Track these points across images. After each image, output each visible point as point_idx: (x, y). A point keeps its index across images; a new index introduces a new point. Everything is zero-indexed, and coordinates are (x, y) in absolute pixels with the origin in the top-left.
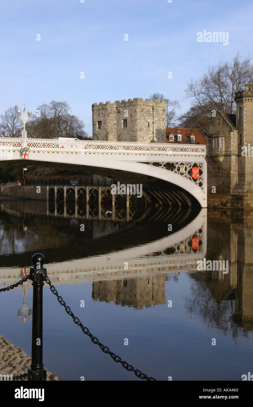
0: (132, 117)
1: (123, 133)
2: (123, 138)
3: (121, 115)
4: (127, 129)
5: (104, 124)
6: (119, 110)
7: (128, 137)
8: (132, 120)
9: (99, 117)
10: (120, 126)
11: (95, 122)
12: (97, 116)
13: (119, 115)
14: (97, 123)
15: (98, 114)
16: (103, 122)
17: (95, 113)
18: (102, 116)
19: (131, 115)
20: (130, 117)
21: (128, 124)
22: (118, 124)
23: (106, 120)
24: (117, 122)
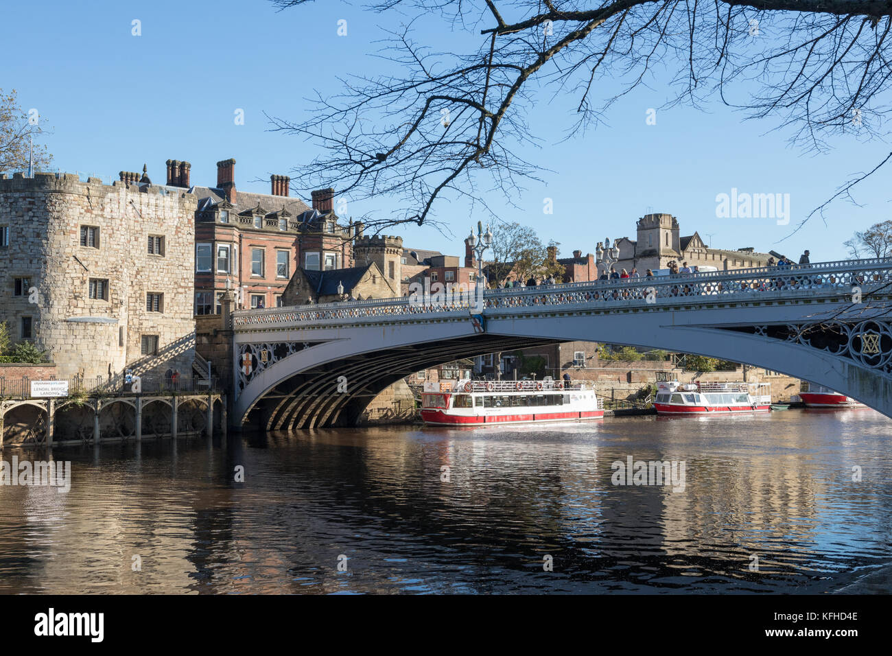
0: (180, 235)
1: (151, 266)
2: (151, 278)
4: (166, 260)
5: (110, 236)
7: (166, 279)
8: (181, 240)
9: (89, 214)
10: (142, 248)
11: (73, 225)
12: (83, 211)
13: (138, 222)
14: (79, 228)
15: (87, 207)
16: (105, 231)
17: (73, 202)
18: (102, 216)
19: (179, 230)
20: (174, 233)
21: (168, 249)
22: (135, 243)
23: (115, 228)
24: (133, 238)
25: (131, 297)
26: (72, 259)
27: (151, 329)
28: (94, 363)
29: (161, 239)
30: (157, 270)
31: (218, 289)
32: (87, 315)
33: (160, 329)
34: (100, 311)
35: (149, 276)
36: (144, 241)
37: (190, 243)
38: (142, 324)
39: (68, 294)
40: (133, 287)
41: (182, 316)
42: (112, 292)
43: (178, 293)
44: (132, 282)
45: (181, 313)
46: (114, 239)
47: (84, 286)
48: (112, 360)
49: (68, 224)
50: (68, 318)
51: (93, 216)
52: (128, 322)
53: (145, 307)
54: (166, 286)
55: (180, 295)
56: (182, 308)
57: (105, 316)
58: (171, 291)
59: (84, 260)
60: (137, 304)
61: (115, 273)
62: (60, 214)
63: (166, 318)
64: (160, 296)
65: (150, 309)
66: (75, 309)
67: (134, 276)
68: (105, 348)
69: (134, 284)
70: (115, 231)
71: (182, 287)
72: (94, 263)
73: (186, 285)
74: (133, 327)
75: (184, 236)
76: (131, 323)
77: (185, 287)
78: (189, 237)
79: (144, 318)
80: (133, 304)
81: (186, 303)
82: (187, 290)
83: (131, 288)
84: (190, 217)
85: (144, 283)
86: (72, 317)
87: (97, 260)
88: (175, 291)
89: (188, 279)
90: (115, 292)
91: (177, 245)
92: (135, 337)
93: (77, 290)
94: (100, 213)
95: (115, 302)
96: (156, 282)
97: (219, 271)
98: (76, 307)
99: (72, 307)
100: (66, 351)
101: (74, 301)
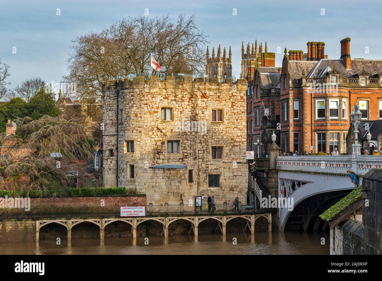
0: (235, 107)
1: (214, 129)
2: (214, 137)
3: (209, 101)
4: (225, 125)
5: (181, 113)
6: (205, 94)
7: (225, 137)
8: (235, 111)
9: (166, 100)
10: (208, 118)
11: (155, 108)
12: (162, 98)
13: (204, 101)
14: (160, 109)
15: (165, 95)
16: (177, 110)
17: (156, 93)
18: (175, 100)
19: (234, 104)
20: (230, 106)
21: (226, 117)
22: (202, 115)
23: (184, 108)
24: (200, 112)
25: (200, 150)
26: (155, 129)
27: (215, 171)
28: (170, 194)
29: (221, 111)
30: (218, 132)
31: (330, 130)
32: (166, 163)
33: (221, 170)
34: (175, 160)
35: (212, 136)
36: (208, 113)
37: (242, 112)
38: (208, 167)
39: (153, 151)
40: (201, 143)
41: (238, 161)
42: (183, 148)
43: (234, 146)
44: (200, 140)
45: (237, 159)
46: (184, 114)
47: (164, 146)
48: (183, 192)
49: (152, 108)
50: (153, 166)
51: (169, 101)
52: (198, 166)
53: (210, 157)
54: (226, 142)
55: (236, 147)
56: (237, 156)
57: (179, 164)
58: (229, 145)
59: (163, 129)
60: (204, 155)
61: (185, 136)
62: (147, 101)
63: (226, 163)
64: (221, 148)
65: (214, 157)
66: (158, 160)
67: (202, 137)
68: (177, 184)
69: (202, 141)
70: (184, 109)
71: (237, 142)
72: (170, 131)
73: (240, 140)
74: (202, 169)
75: (238, 108)
76: (200, 167)
77: (240, 142)
78: (241, 108)
79: (209, 163)
80: (202, 155)
81: (240, 152)
82: (241, 143)
83: (200, 144)
84: (242, 95)
85: (209, 141)
86: (156, 165)
87: (172, 128)
88: (232, 145)
89: (242, 136)
90: (185, 148)
91: (233, 114)
92: (203, 176)
93: (159, 148)
94: (174, 98)
95: (186, 154)
96: (218, 140)
97: (331, 118)
98: (159, 159)
99: (156, 159)
100: (153, 187)
101: (157, 155)
